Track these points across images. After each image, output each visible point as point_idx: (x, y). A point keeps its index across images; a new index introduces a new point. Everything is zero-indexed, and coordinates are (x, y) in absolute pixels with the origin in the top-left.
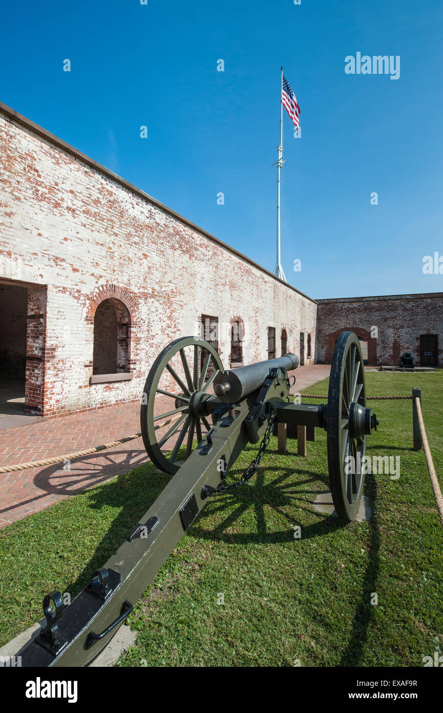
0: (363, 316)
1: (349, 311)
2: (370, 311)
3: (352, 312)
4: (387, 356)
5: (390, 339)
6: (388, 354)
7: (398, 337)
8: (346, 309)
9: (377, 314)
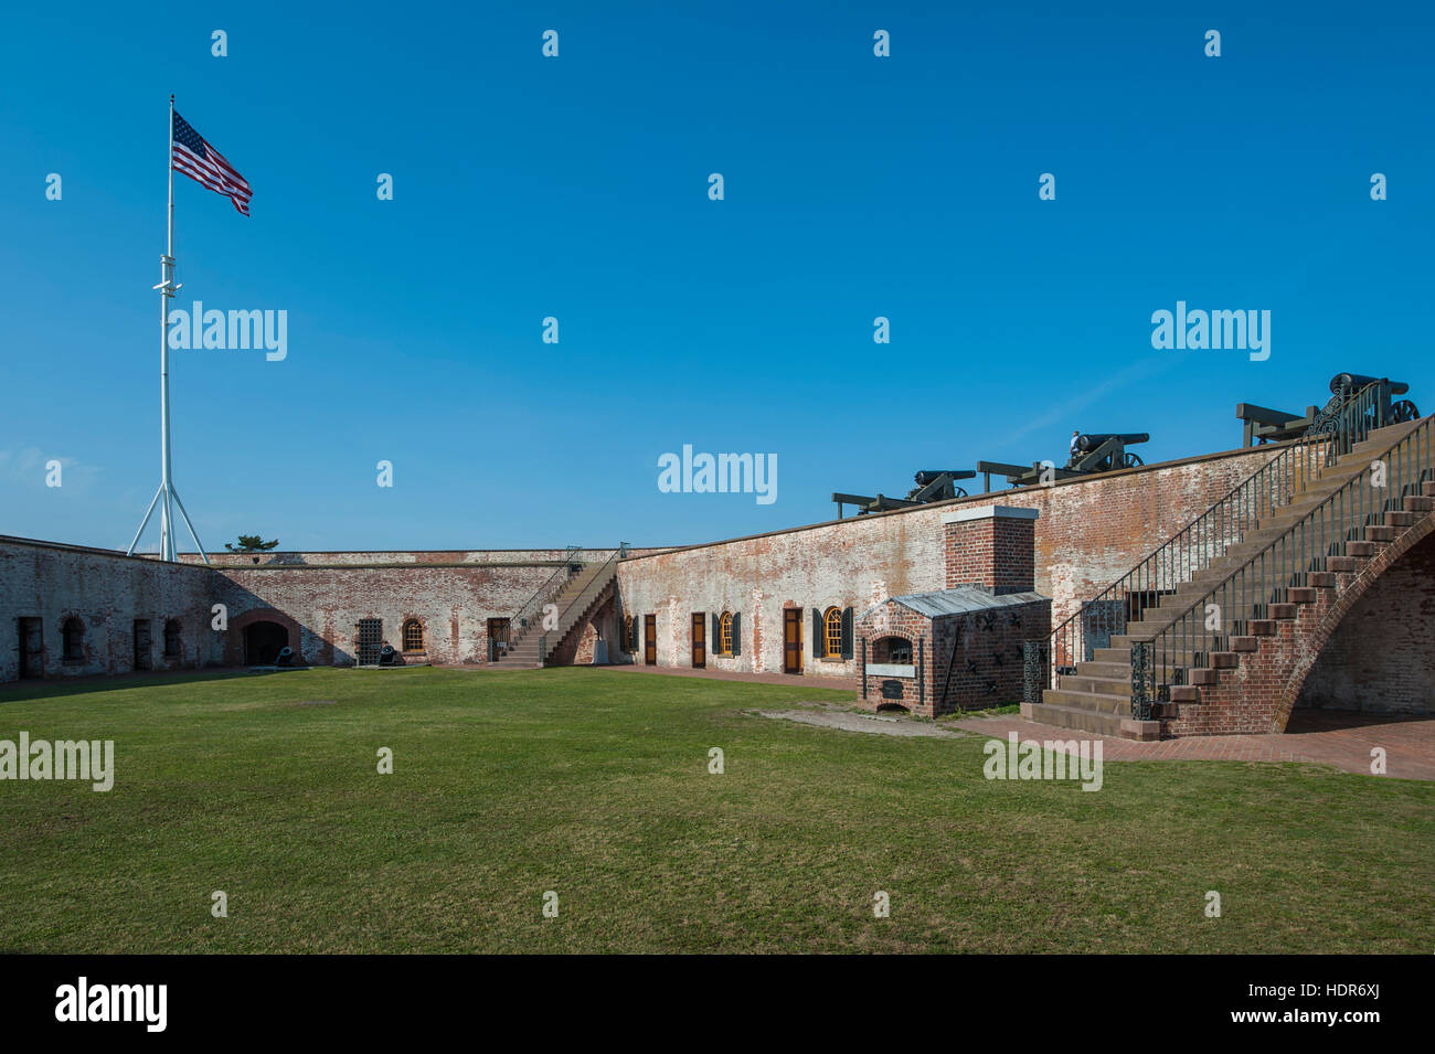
0: (282, 590)
1: (260, 582)
2: (292, 583)
3: (266, 584)
4: (315, 652)
5: (320, 627)
6: (317, 649)
7: (331, 623)
8: (255, 578)
9: (301, 587)
